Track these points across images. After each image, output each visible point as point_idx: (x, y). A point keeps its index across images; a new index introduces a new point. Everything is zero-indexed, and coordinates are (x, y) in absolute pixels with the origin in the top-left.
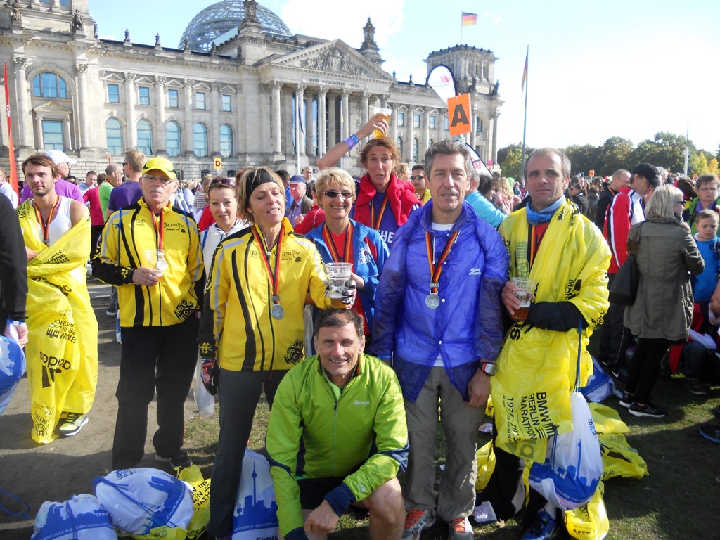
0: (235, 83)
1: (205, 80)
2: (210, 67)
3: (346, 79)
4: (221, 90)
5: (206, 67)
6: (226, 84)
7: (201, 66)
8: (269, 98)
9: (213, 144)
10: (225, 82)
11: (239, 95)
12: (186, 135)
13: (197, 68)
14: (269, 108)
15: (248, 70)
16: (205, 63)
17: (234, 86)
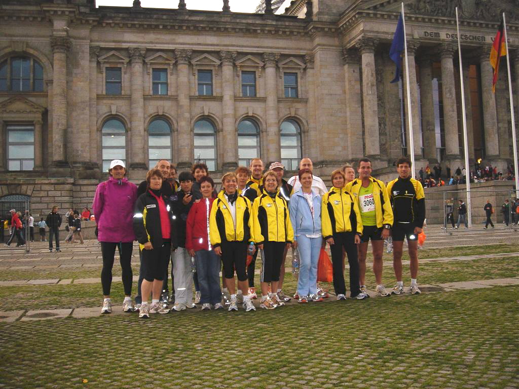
0: (302, 53)
1: (255, 50)
2: (263, 31)
3: (486, 30)
4: (280, 65)
5: (255, 31)
6: (289, 56)
7: (248, 30)
8: (357, 71)
9: (268, 150)
10: (287, 52)
11: (309, 72)
12: (224, 138)
13: (241, 34)
14: (358, 87)
15: (323, 29)
16: (253, 24)
17: (302, 57)
